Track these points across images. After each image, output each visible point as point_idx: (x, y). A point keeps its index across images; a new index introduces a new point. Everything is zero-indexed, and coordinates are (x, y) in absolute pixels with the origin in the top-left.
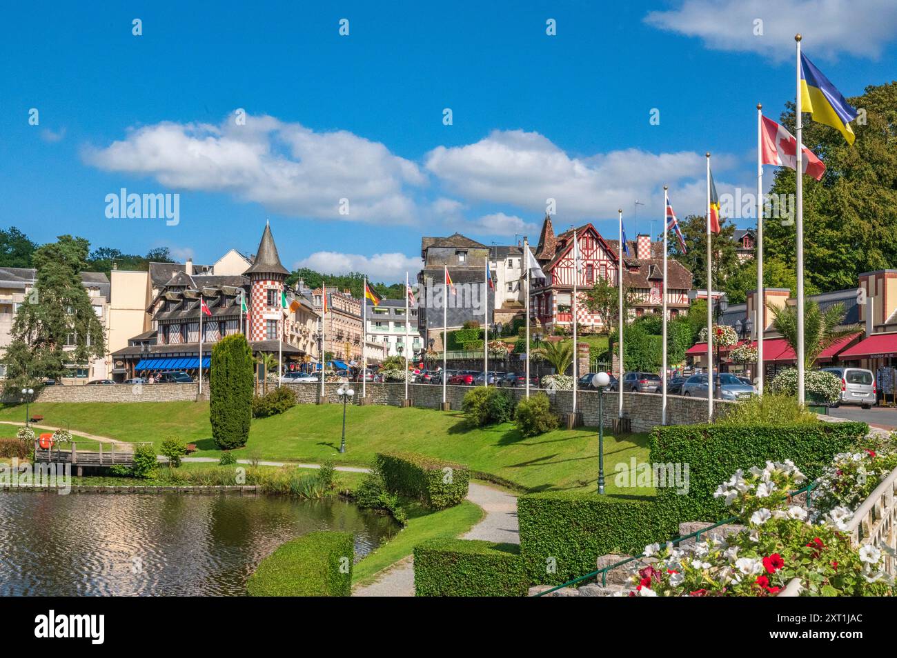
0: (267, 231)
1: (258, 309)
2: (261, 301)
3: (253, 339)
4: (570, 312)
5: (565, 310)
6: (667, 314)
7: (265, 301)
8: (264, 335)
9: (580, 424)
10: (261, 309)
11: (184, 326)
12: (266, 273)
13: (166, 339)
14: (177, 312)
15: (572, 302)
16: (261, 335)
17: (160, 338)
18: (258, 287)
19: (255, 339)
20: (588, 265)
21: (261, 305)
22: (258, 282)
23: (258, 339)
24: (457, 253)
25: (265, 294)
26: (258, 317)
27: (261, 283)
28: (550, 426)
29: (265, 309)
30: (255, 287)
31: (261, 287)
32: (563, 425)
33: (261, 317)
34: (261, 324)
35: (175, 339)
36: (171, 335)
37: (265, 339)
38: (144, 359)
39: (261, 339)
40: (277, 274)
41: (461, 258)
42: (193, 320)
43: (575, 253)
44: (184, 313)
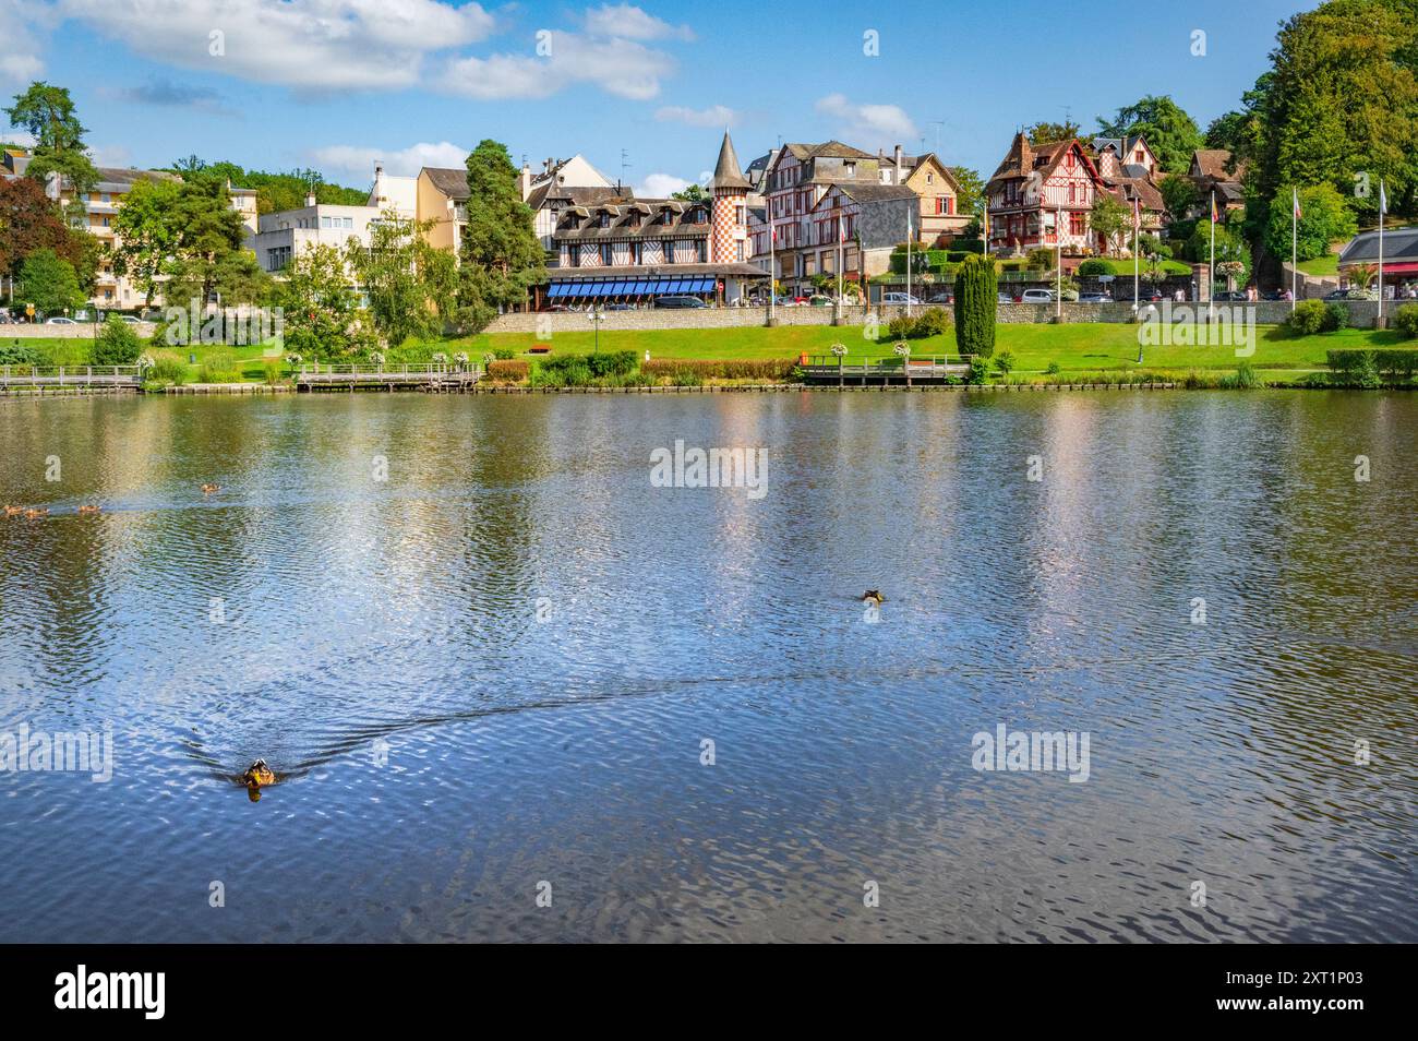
0: (728, 139)
1: (726, 228)
2: (730, 219)
3: (720, 261)
4: (1054, 232)
5: (1050, 230)
7: (734, 219)
8: (734, 257)
10: (730, 227)
11: (606, 247)
12: (735, 188)
13: (576, 262)
14: (593, 229)
15: (1056, 222)
16: (730, 257)
17: (564, 260)
18: (726, 203)
19: (723, 261)
20: (1071, 183)
21: (730, 223)
22: (726, 197)
23: (727, 262)
24: (846, 163)
25: (734, 211)
26: (726, 237)
27: (730, 198)
29: (734, 228)
30: (722, 203)
31: (730, 203)
33: (730, 236)
34: (730, 245)
35: (590, 260)
36: (583, 257)
37: (735, 261)
38: (554, 284)
39: (730, 261)
40: (739, 188)
41: (850, 169)
42: (621, 241)
43: (1059, 171)
44: (605, 231)
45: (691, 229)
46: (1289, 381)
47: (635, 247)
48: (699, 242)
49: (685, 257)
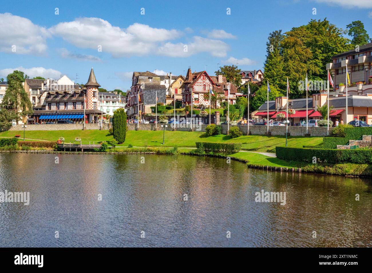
0: (92, 71)
1: (90, 98)
2: (91, 95)
3: (88, 108)
4: (198, 100)
5: (197, 100)
6: (229, 101)
7: (93, 95)
8: (92, 107)
9: (250, 134)
10: (91, 98)
11: (58, 104)
12: (93, 86)
13: (50, 108)
14: (55, 98)
15: (199, 97)
16: (91, 107)
17: (47, 108)
18: (90, 90)
19: (89, 108)
20: (204, 85)
21: (91, 97)
22: (90, 89)
23: (90, 109)
24: (149, 78)
25: (93, 93)
26: (90, 101)
27: (91, 89)
28: (240, 135)
29: (92, 98)
30: (89, 90)
31: (91, 90)
32: (245, 134)
33: (91, 101)
34: (91, 103)
35: (54, 108)
36: (52, 107)
37: (92, 109)
38: (42, 115)
39: (91, 108)
40: (95, 86)
41: (150, 80)
42: (62, 102)
43: (200, 81)
44: (58, 99)
45: (81, 98)
46: (187, 152)
47: (66, 104)
48: (82, 103)
49: (79, 107)
